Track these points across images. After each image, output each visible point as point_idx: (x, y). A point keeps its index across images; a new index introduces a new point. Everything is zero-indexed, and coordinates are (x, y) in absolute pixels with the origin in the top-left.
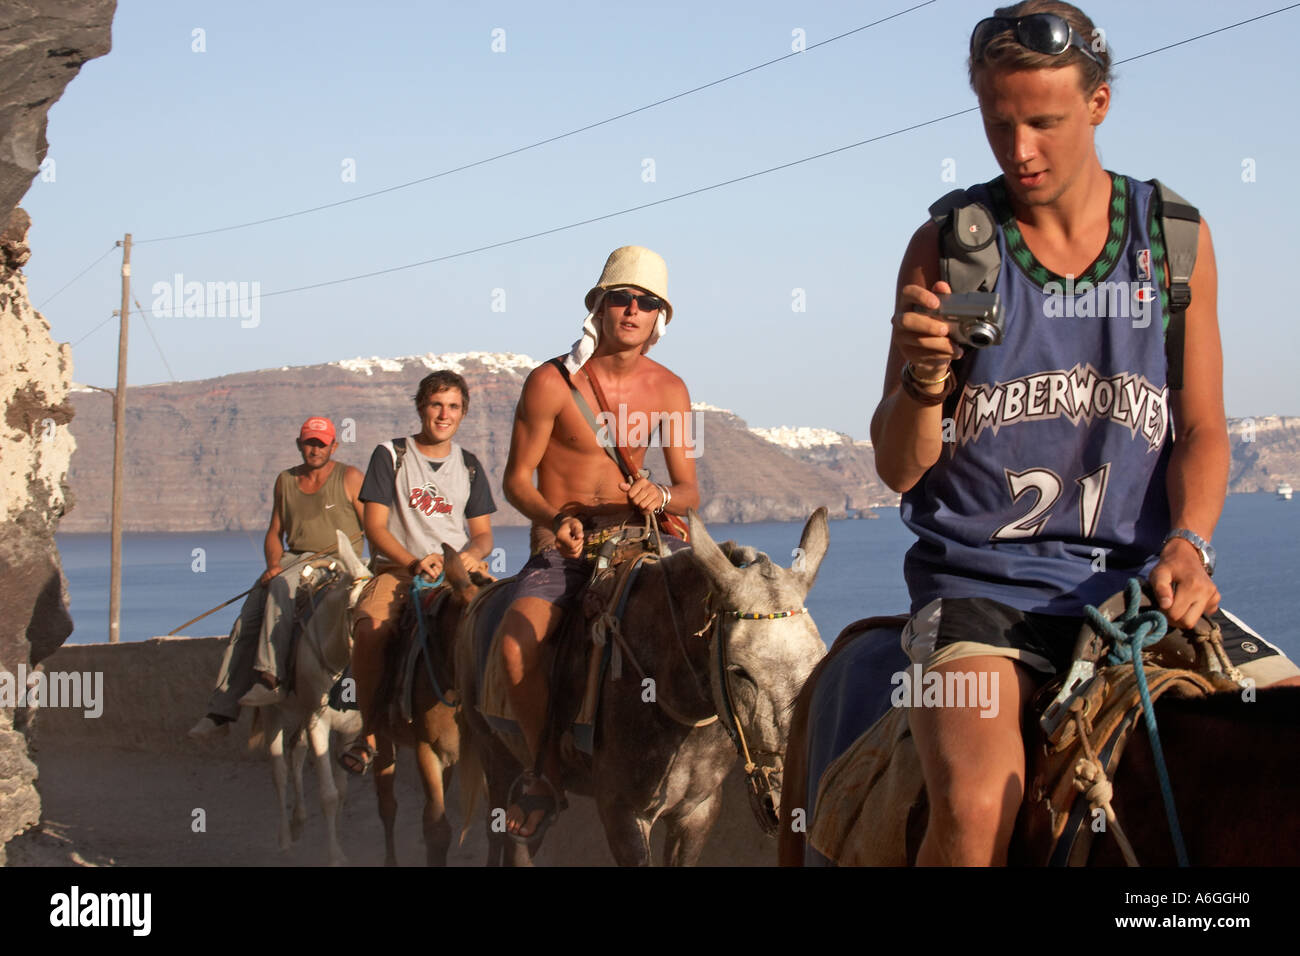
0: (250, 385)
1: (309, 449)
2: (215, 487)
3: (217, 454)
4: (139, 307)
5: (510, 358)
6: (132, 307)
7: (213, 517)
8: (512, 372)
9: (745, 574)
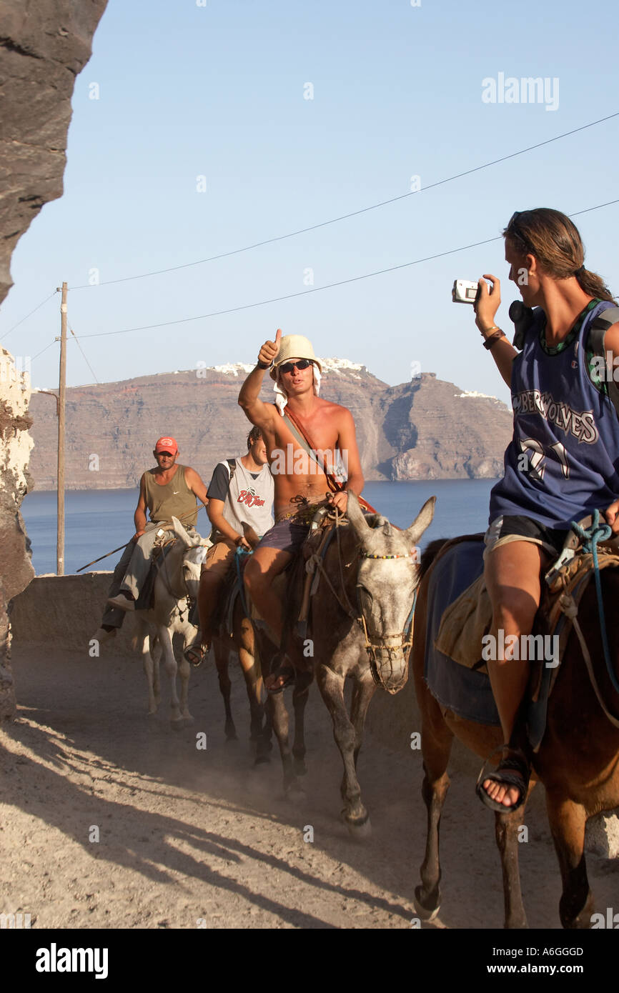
0: (152, 385)
1: (162, 457)
2: (128, 457)
3: (129, 434)
4: (73, 334)
5: (336, 362)
6: (68, 334)
7: (128, 479)
8: (338, 371)
9: (374, 532)
